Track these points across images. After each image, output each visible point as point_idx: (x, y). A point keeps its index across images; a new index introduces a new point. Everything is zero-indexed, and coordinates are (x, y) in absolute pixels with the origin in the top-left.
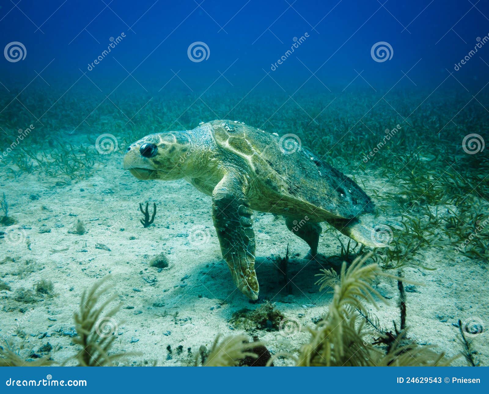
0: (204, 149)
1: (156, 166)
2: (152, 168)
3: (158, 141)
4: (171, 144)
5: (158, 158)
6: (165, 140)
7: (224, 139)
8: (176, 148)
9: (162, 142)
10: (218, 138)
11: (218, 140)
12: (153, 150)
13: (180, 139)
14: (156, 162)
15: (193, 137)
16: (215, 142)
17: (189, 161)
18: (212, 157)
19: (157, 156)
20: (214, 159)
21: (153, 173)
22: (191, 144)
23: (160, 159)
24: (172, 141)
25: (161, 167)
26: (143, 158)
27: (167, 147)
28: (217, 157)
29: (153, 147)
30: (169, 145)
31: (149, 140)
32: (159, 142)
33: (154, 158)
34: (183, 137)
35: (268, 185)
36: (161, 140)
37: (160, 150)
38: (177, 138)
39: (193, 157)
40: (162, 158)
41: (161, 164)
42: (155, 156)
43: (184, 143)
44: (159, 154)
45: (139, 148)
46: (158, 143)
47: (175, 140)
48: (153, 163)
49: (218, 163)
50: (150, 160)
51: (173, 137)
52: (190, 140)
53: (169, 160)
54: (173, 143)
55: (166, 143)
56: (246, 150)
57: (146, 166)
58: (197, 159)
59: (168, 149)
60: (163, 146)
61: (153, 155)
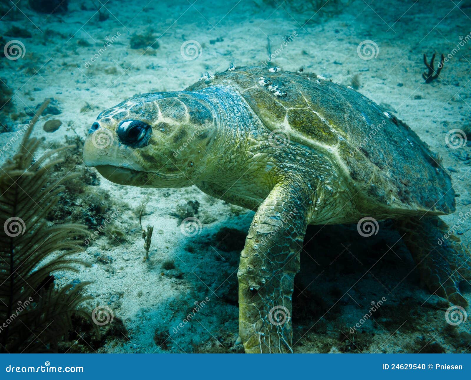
0: (238, 135)
1: (148, 164)
2: (136, 167)
3: (153, 115)
4: (178, 124)
5: (152, 150)
6: (167, 116)
7: (280, 116)
8: (189, 132)
9: (161, 118)
10: (266, 116)
11: (267, 119)
12: (142, 134)
13: (197, 115)
14: (147, 157)
15: (221, 109)
16: (260, 122)
17: (210, 156)
18: (255, 151)
19: (150, 146)
20: (259, 154)
21: (139, 176)
22: (216, 124)
23: (156, 152)
24: (180, 118)
25: (156, 167)
26: (123, 147)
27: (170, 131)
28: (266, 151)
29: (142, 127)
30: (174, 126)
31: (137, 113)
32: (157, 118)
33: (143, 149)
34: (202, 110)
35: (371, 197)
36: (160, 114)
37: (157, 135)
38: (191, 113)
39: (219, 149)
40: (159, 150)
41: (156, 162)
42: (145, 145)
43: (203, 123)
44: (154, 143)
45: (116, 127)
46: (153, 120)
47: (187, 116)
48: (142, 159)
49: (265, 162)
50: (135, 153)
51: (183, 109)
52: (214, 116)
53: (171, 154)
54: (183, 123)
55: (169, 121)
56: (324, 134)
57: (126, 163)
58: (225, 153)
59: (172, 134)
60: (164, 127)
61: (141, 143)
